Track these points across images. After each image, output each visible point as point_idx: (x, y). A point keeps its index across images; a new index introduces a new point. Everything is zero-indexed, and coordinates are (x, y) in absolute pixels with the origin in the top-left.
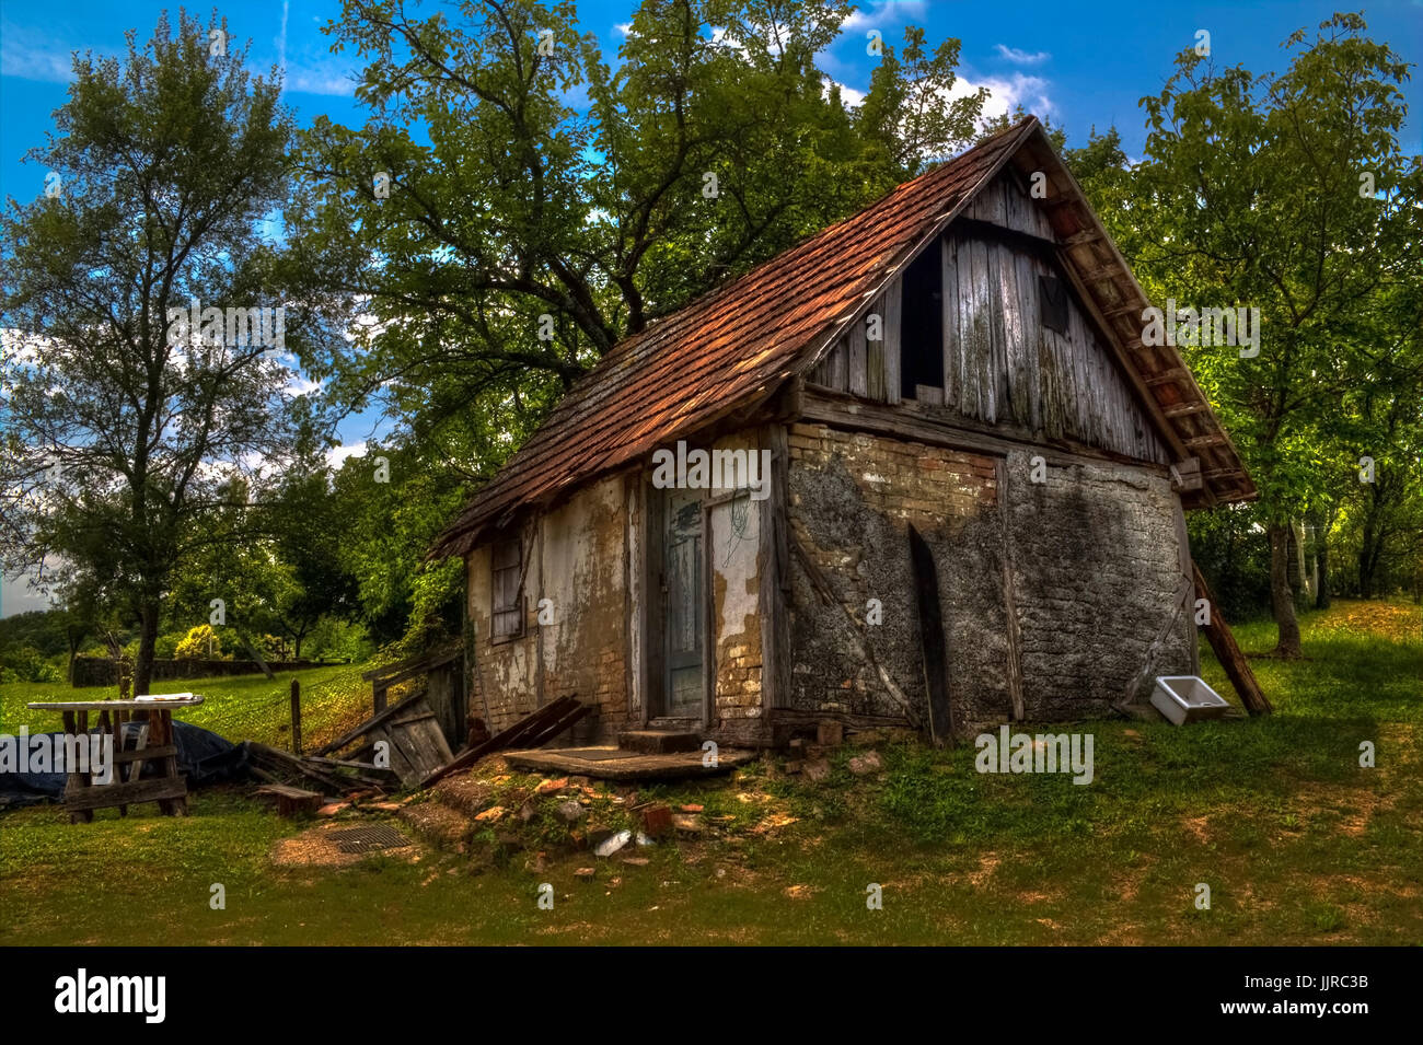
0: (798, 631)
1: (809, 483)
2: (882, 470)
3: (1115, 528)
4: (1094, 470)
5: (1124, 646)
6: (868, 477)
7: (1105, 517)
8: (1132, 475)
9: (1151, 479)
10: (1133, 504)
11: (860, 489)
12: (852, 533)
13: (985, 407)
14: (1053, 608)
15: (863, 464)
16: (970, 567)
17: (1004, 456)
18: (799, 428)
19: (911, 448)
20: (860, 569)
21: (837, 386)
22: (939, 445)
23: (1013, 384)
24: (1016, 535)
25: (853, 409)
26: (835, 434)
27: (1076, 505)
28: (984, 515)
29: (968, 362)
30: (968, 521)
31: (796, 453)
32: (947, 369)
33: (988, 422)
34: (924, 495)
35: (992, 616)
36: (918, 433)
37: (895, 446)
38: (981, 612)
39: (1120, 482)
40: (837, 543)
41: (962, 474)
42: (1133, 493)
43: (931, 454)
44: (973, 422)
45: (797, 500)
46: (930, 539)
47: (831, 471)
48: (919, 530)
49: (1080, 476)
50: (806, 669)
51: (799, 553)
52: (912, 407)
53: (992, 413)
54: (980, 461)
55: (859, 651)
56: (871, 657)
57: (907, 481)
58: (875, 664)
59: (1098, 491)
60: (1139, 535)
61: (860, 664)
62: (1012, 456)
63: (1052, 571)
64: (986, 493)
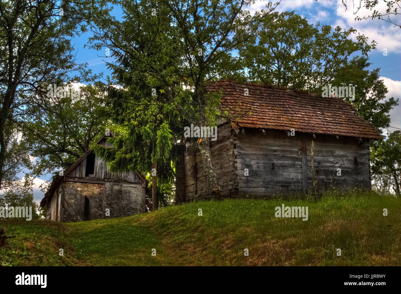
0: (64, 211)
1: (68, 190)
2: (81, 187)
3: (128, 194)
4: (125, 185)
5: (127, 213)
6: (78, 189)
7: (126, 193)
8: (133, 185)
9: (138, 186)
10: (133, 190)
11: (77, 191)
12: (75, 197)
13: (101, 177)
14: (112, 207)
15: (78, 187)
16: (96, 201)
17: (105, 184)
18: (67, 182)
19: (86, 184)
20: (76, 202)
21: (74, 176)
22: (92, 183)
23: (107, 173)
24: (106, 197)
25: (76, 179)
26: (73, 183)
27: (120, 191)
28: (100, 193)
29: (99, 170)
30: (97, 195)
31: (66, 186)
32: (95, 171)
33: (102, 179)
34: (89, 191)
35: (100, 209)
36: (88, 182)
37: (84, 184)
38: (98, 208)
39: (130, 187)
40: (72, 199)
41: (96, 188)
42: (133, 188)
43: (91, 185)
44: (99, 179)
45: (66, 193)
46: (89, 197)
47: (72, 188)
48: (87, 196)
49: (121, 186)
50: (65, 216)
51: (65, 200)
52: (87, 178)
53: (103, 178)
54: (100, 185)
55: (74, 214)
56: (76, 214)
57: (86, 189)
58: (77, 216)
59: (125, 189)
60: (133, 195)
61: (74, 215)
62: (106, 184)
63: (113, 202)
64: (101, 190)
